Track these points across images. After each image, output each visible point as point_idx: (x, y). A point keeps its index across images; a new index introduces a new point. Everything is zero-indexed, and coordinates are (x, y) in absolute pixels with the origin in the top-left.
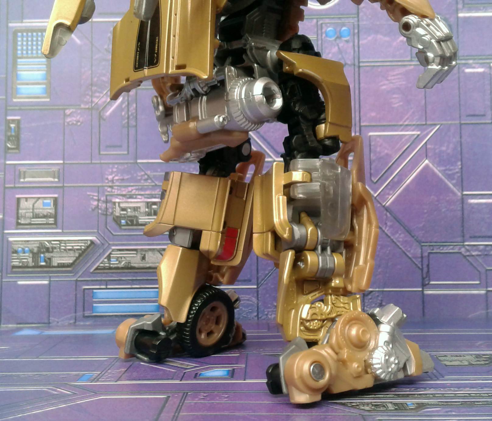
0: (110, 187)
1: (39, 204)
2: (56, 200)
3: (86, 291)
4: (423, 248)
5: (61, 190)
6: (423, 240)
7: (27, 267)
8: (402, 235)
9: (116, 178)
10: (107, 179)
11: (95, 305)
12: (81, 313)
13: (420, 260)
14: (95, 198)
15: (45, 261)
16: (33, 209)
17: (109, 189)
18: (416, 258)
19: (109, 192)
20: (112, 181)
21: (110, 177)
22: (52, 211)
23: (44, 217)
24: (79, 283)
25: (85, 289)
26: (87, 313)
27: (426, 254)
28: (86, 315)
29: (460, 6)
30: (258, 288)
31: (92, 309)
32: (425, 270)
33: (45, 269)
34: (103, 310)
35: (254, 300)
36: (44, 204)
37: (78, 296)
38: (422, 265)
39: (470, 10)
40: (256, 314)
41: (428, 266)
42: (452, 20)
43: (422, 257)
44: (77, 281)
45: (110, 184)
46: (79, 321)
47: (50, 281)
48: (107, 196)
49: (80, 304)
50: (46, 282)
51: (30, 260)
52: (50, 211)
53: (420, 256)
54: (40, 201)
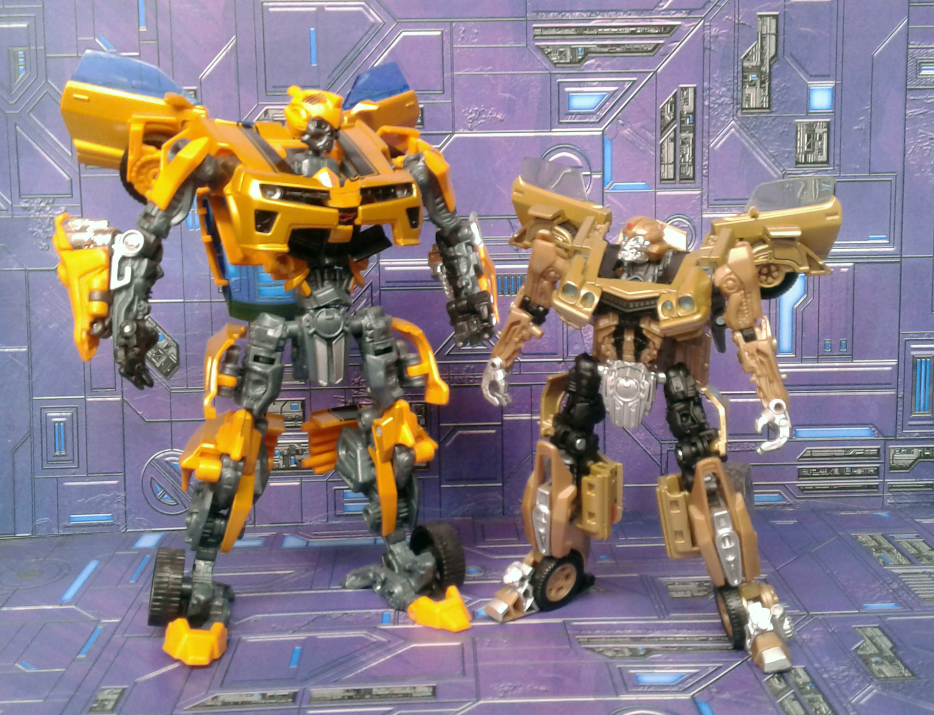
0: (356, 389)
1: (287, 407)
2: (303, 404)
3: (337, 492)
4: (663, 445)
5: (308, 393)
6: (663, 438)
7: (278, 469)
8: (643, 434)
9: (362, 380)
10: (353, 382)
11: (346, 504)
12: (333, 512)
13: (659, 457)
14: (342, 400)
15: (295, 463)
16: (281, 412)
17: (356, 392)
18: (655, 455)
19: (355, 394)
20: (359, 383)
21: (356, 380)
22: (301, 414)
23: (293, 420)
24: (329, 484)
25: (335, 490)
26: (339, 512)
27: (664, 452)
28: (337, 514)
29: (705, 207)
30: (503, 486)
31: (344, 508)
32: (664, 466)
33: (296, 471)
34: (353, 509)
35: (500, 497)
36: (292, 408)
37: (329, 496)
38: (661, 462)
39: (714, 211)
40: (501, 510)
41: (667, 462)
42: (697, 221)
43: (661, 454)
44: (327, 481)
45: (357, 387)
46: (332, 520)
47: (301, 482)
48: (354, 398)
49: (331, 504)
50: (298, 484)
51: (281, 462)
52: (298, 414)
53: (659, 453)
54: (287, 404)
